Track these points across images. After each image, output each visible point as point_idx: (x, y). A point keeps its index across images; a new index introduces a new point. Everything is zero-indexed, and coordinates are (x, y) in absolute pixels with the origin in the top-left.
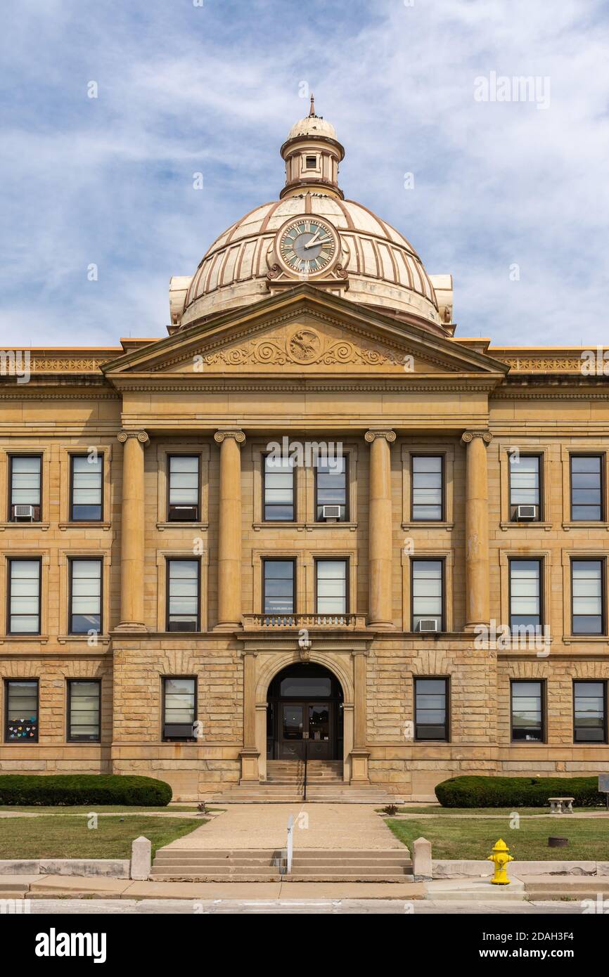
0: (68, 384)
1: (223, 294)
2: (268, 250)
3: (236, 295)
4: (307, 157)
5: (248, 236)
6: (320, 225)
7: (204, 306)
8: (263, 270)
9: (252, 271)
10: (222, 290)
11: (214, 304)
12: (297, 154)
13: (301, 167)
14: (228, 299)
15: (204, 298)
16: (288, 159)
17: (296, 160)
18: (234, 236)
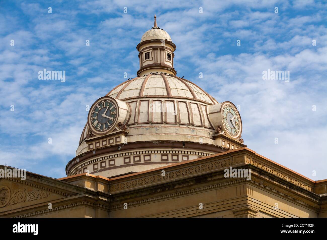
1: (185, 130)
2: (206, 113)
3: (195, 134)
4: (168, 53)
5: (189, 99)
6: (234, 110)
7: (168, 131)
8: (207, 124)
9: (201, 122)
10: (181, 126)
11: (178, 134)
12: (163, 49)
13: (165, 58)
14: (190, 134)
15: (163, 125)
16: (155, 49)
17: (162, 52)
18: (173, 93)
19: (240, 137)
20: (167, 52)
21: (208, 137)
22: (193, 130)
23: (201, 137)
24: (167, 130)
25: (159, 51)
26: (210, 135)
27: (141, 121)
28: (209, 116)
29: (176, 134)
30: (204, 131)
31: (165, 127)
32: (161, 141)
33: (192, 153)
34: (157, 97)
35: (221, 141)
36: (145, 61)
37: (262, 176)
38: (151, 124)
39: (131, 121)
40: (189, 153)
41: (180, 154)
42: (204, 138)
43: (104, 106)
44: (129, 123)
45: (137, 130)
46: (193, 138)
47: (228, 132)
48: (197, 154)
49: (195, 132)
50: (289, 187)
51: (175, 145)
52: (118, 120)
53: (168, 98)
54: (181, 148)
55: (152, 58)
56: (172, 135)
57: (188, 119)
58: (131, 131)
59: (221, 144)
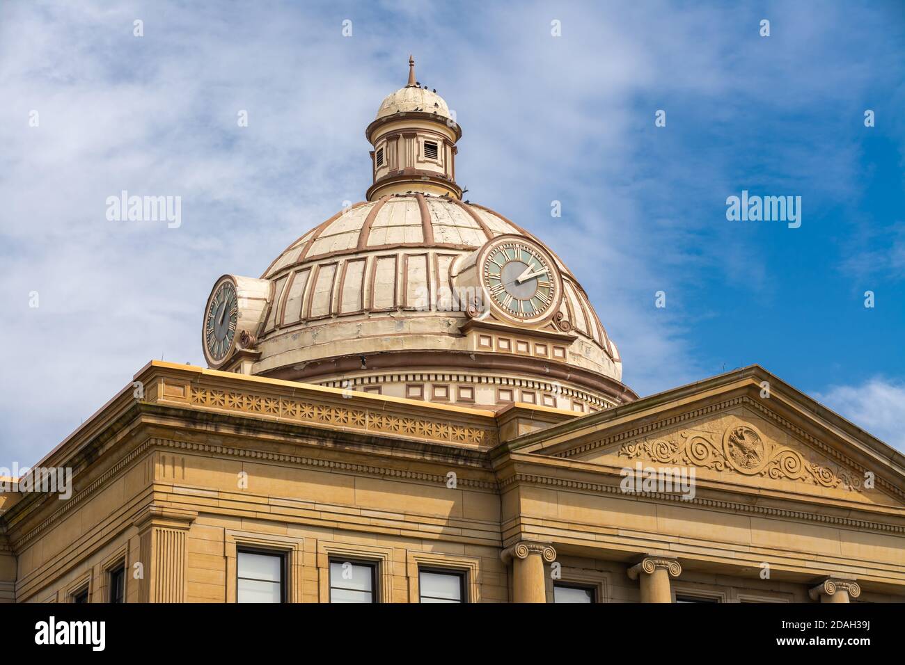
0: (435, 459)
1: (380, 324)
2: (449, 273)
3: (406, 330)
4: (425, 141)
5: (407, 246)
6: (534, 253)
7: (339, 335)
10: (373, 316)
11: (362, 337)
12: (411, 135)
13: (416, 153)
14: (391, 333)
15: (330, 322)
16: (392, 137)
17: (408, 144)
18: (373, 240)
19: (556, 317)
20: (422, 141)
21: (443, 333)
22: (401, 322)
23: (419, 336)
24: (336, 333)
25: (401, 142)
26: (451, 327)
27: (287, 321)
28: (454, 280)
29: (359, 338)
30: (432, 319)
31: (333, 326)
32: (308, 361)
33: (388, 379)
34: (332, 257)
35: (475, 337)
38: (306, 324)
39: (270, 326)
40: (381, 380)
41: (359, 385)
42: (429, 336)
43: (222, 300)
44: (266, 330)
45: (275, 343)
46: (398, 341)
47: (505, 311)
48: (403, 378)
49: (405, 325)
50: (335, 442)
51: (344, 365)
52: (238, 328)
53: (357, 253)
54: (358, 370)
55: (387, 160)
56: (345, 343)
57: (392, 298)
58: (267, 348)
59: (475, 343)
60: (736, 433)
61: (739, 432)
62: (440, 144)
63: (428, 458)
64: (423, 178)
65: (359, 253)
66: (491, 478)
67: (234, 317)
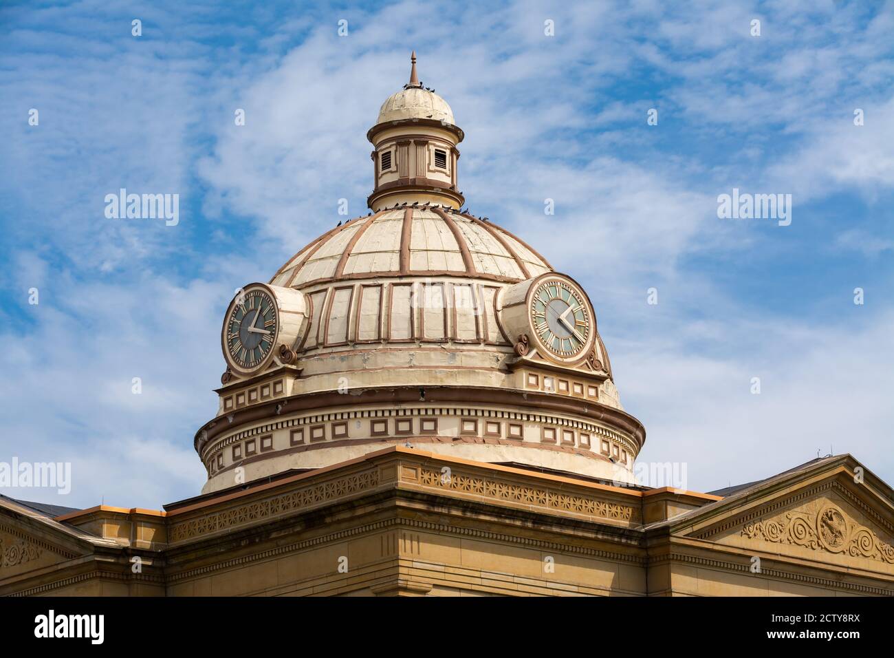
1: (432, 354)
2: (495, 306)
3: (458, 363)
4: (436, 150)
5: (452, 274)
6: (572, 291)
7: (391, 362)
8: (493, 335)
9: (478, 333)
10: (423, 346)
11: (414, 367)
12: (422, 142)
13: (427, 162)
14: (444, 365)
15: (380, 347)
16: (402, 142)
17: (419, 149)
18: (415, 264)
19: (591, 356)
20: (433, 149)
21: (492, 369)
22: (453, 354)
23: (472, 370)
24: (388, 360)
25: (412, 148)
26: (499, 362)
27: (331, 340)
28: (500, 314)
29: (411, 367)
30: (483, 354)
31: (384, 352)
32: (366, 388)
33: (444, 412)
34: (374, 278)
35: (524, 374)
36: (382, 175)
37: (436, 510)
38: (353, 346)
39: (311, 342)
40: (437, 412)
41: (416, 416)
42: (480, 371)
43: (251, 307)
44: (306, 346)
45: (320, 362)
46: (452, 375)
47: (548, 349)
48: (459, 413)
49: (458, 358)
50: (533, 523)
51: (402, 396)
52: (278, 341)
53: (400, 277)
54: (416, 401)
55: (396, 165)
56: (399, 372)
57: (442, 328)
58: (309, 365)
59: (525, 382)
60: (827, 515)
61: (829, 514)
62: (448, 153)
63: (600, 537)
64: (435, 189)
65: (403, 276)
66: (643, 554)
67: (274, 328)
